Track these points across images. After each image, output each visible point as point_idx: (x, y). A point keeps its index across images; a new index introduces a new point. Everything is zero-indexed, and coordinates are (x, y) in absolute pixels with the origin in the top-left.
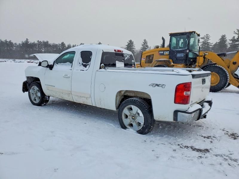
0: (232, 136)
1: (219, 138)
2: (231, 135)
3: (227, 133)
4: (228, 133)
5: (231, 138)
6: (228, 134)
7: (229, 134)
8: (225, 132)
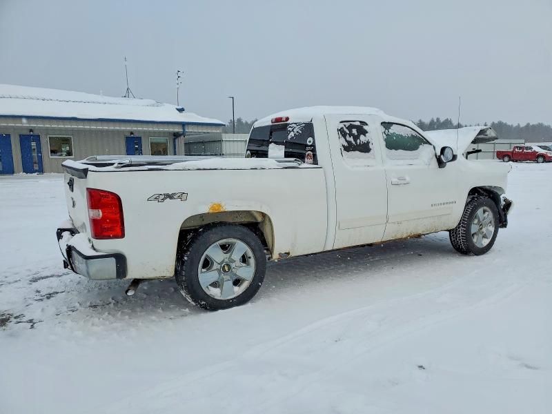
0: (4, 317)
1: (30, 301)
2: (9, 319)
3: (18, 320)
4: (15, 320)
5: (6, 313)
6: (15, 318)
7: (12, 319)
8: (25, 319)
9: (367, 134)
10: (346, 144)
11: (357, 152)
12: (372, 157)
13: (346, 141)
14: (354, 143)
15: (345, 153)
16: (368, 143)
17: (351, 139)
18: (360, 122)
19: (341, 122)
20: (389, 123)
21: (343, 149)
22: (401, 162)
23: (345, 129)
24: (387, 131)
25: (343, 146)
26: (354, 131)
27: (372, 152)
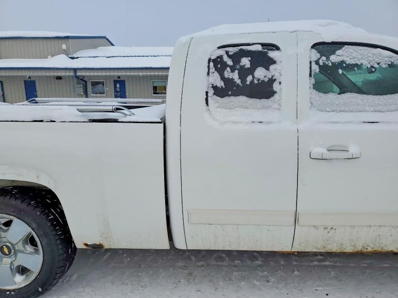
9: (272, 67)
10: (220, 84)
11: (243, 99)
12: (276, 106)
13: (223, 78)
14: (239, 82)
15: (213, 100)
16: (272, 81)
17: (235, 76)
18: (263, 45)
19: (219, 48)
20: (333, 43)
21: (211, 92)
22: (348, 116)
23: (226, 58)
24: (324, 58)
25: (215, 88)
26: (246, 62)
27: (276, 96)
